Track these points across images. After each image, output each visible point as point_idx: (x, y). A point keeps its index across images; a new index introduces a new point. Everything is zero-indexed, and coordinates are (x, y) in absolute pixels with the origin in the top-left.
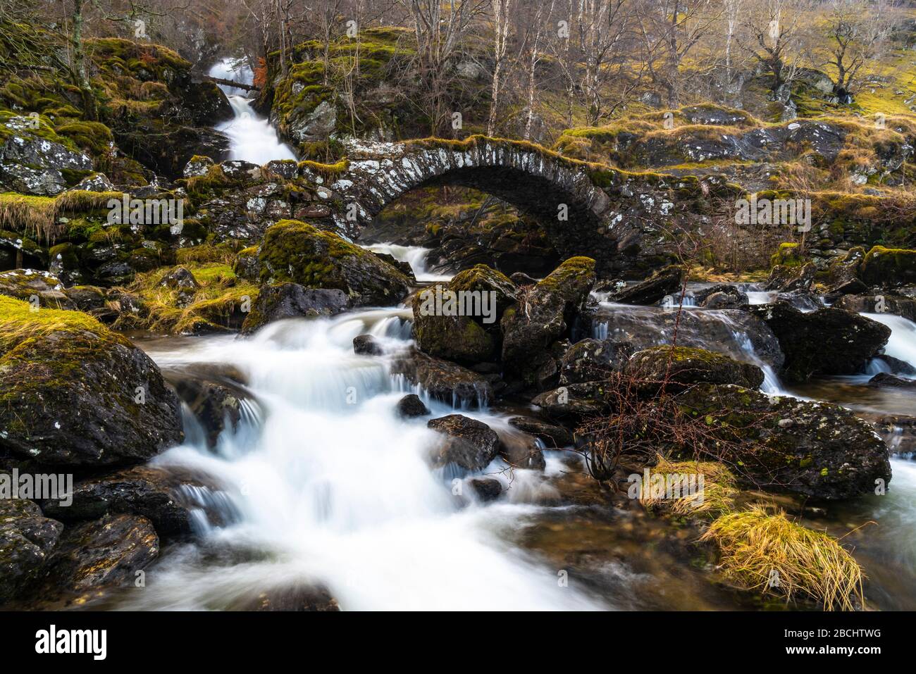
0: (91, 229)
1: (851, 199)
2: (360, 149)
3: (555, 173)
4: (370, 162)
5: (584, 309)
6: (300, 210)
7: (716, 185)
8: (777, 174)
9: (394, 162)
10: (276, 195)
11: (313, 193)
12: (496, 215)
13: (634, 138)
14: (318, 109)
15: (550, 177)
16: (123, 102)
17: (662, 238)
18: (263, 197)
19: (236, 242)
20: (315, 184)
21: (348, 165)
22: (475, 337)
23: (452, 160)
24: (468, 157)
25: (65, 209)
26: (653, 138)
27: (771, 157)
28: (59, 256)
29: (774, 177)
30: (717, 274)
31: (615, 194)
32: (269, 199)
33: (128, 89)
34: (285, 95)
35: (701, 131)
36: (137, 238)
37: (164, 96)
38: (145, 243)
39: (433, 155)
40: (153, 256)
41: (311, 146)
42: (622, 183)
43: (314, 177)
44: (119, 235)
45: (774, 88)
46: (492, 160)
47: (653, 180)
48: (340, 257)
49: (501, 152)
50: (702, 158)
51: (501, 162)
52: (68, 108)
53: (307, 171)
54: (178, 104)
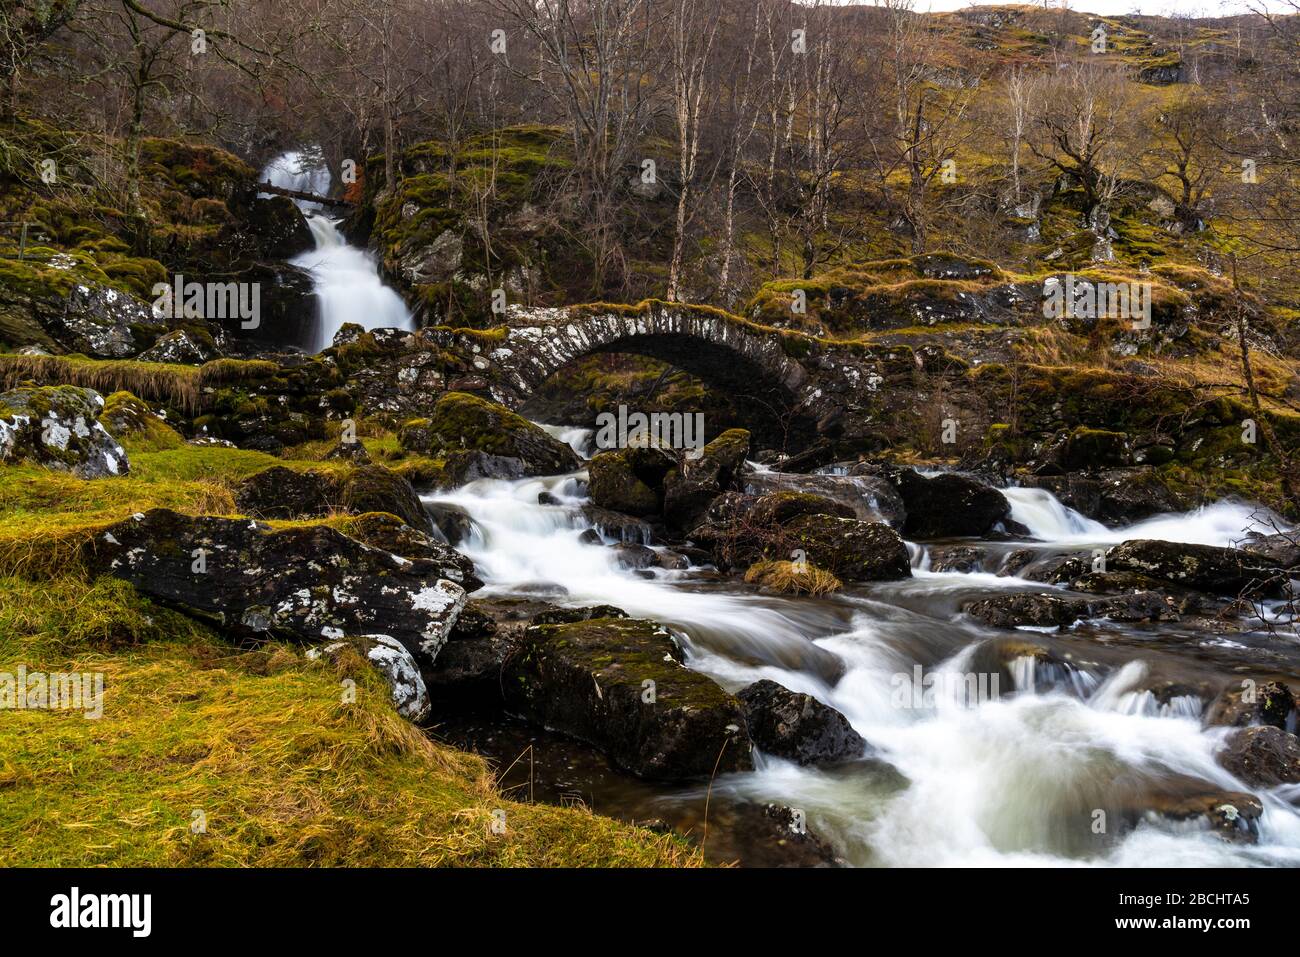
0: (239, 400)
1: (1086, 375)
2: (521, 314)
3: (741, 342)
4: (531, 330)
5: (738, 473)
6: (454, 382)
7: (933, 357)
8: (1020, 342)
9: (558, 330)
10: (429, 366)
11: (470, 363)
12: (681, 387)
13: (851, 294)
14: (438, 241)
15: (735, 346)
16: (171, 228)
17: (869, 418)
18: (416, 367)
19: (386, 415)
20: (472, 353)
21: (508, 332)
22: (641, 493)
23: (622, 327)
24: (641, 323)
25: (210, 379)
26: (874, 295)
27: (1020, 321)
28: (205, 428)
29: (1016, 346)
30: (924, 459)
31: (812, 366)
32: (422, 369)
33: (175, 209)
34: (391, 219)
35: (931, 287)
36: (284, 410)
37: (222, 219)
38: (293, 415)
39: (601, 321)
40: (300, 429)
41: (429, 290)
42: (821, 354)
43: (471, 346)
44: (266, 406)
45: (1087, 210)
46: (668, 327)
47: (858, 350)
48: (513, 429)
49: (679, 318)
50: (932, 320)
51: (678, 330)
52: (111, 240)
53: (464, 339)
54: (242, 228)
